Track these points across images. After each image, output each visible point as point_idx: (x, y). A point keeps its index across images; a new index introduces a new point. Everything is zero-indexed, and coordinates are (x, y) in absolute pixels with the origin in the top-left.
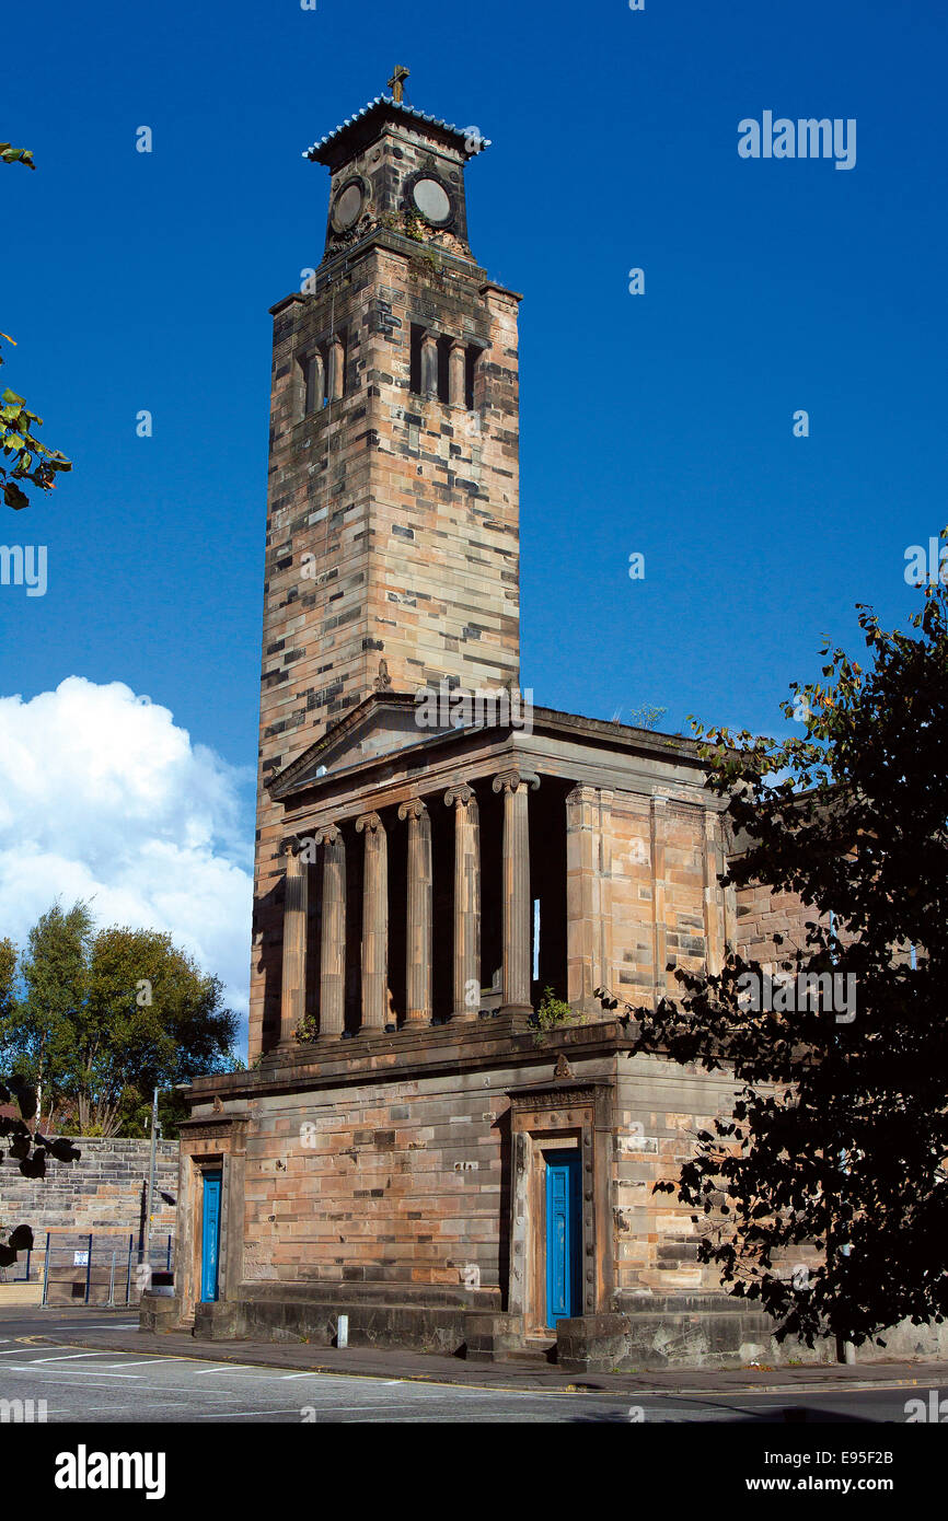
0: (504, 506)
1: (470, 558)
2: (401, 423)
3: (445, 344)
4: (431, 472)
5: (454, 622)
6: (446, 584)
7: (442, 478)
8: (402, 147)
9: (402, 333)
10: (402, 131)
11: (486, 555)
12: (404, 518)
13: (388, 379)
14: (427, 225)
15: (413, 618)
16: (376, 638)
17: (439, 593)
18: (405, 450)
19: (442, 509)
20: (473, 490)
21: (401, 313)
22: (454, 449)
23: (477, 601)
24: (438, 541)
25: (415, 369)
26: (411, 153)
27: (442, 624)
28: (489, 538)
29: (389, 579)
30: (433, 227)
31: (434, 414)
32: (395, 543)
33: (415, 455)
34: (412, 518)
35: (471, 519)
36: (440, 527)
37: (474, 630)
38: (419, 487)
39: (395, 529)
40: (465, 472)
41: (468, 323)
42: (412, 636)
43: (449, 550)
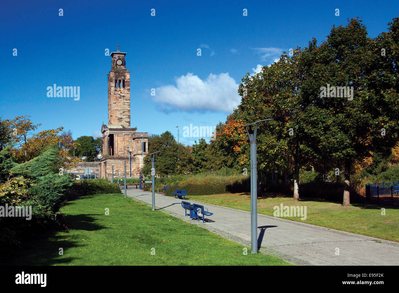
0: (128, 97)
1: (123, 104)
2: (114, 91)
3: (120, 81)
4: (118, 96)
5: (122, 112)
6: (120, 108)
7: (120, 96)
8: (116, 57)
9: (114, 81)
10: (116, 55)
11: (125, 103)
12: (114, 102)
13: (112, 87)
14: (119, 65)
15: (116, 112)
16: (111, 115)
17: (119, 109)
18: (115, 94)
19: (120, 99)
20: (124, 96)
21: (114, 79)
22: (121, 92)
23: (125, 109)
24: (119, 103)
25: (115, 85)
26: (117, 57)
27: (120, 112)
28: (126, 101)
29: (113, 109)
30: (120, 66)
31: (118, 89)
32: (114, 105)
33: (116, 94)
34: (116, 101)
35: (123, 100)
36: (119, 102)
37: (124, 112)
38: (117, 98)
39: (114, 103)
40: (122, 95)
41: (123, 77)
42: (116, 114)
43: (121, 104)
